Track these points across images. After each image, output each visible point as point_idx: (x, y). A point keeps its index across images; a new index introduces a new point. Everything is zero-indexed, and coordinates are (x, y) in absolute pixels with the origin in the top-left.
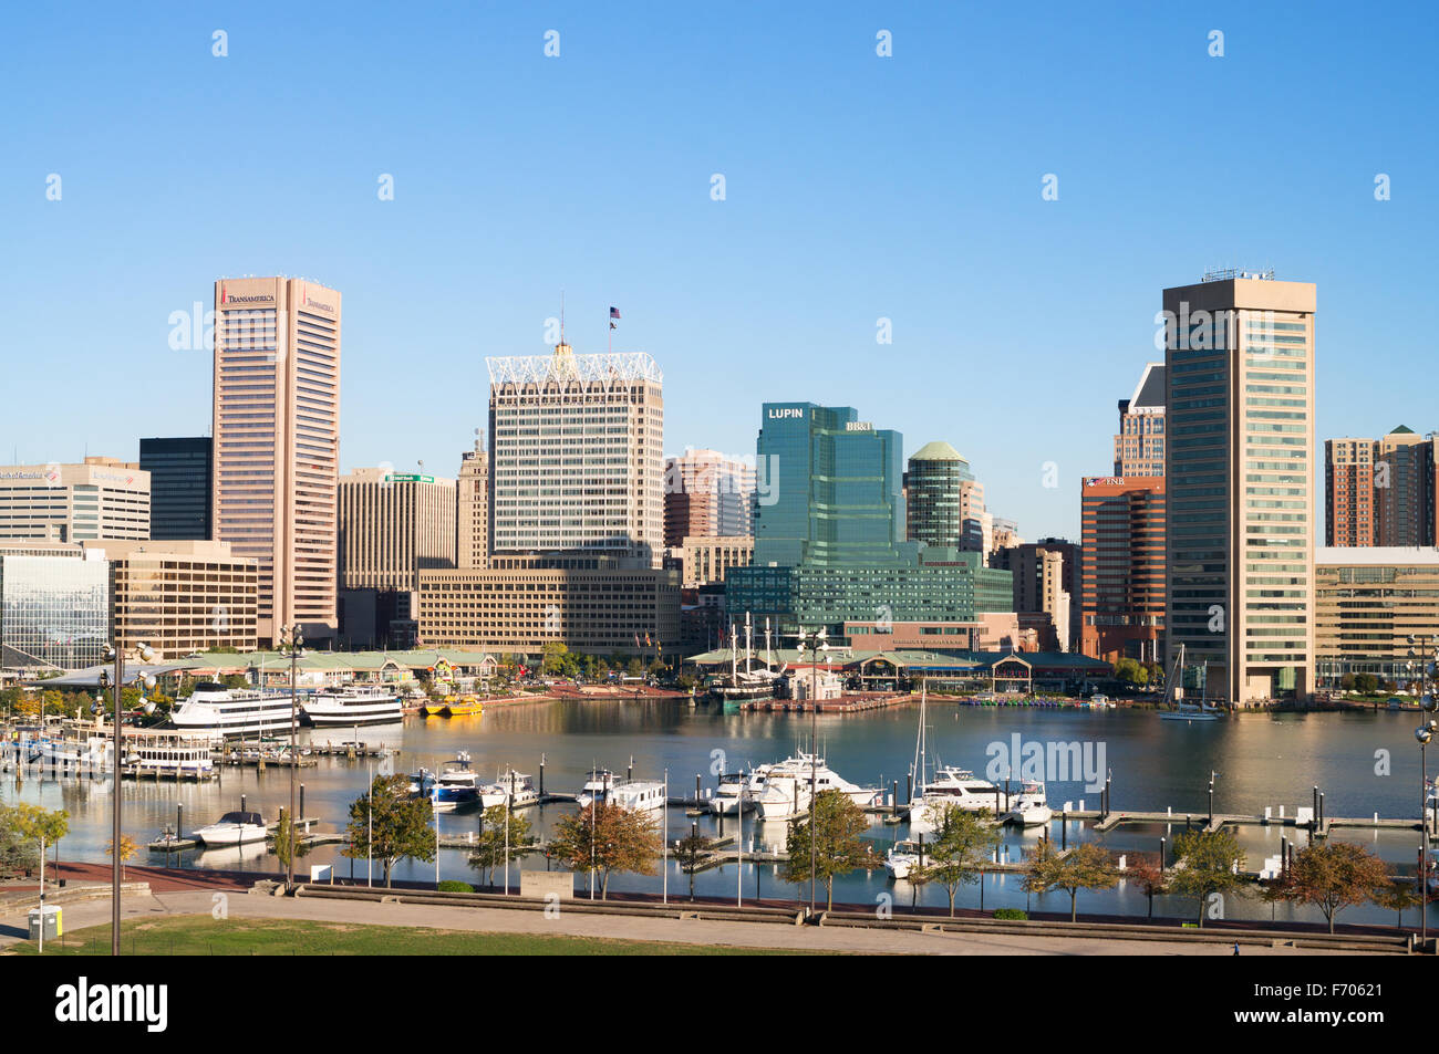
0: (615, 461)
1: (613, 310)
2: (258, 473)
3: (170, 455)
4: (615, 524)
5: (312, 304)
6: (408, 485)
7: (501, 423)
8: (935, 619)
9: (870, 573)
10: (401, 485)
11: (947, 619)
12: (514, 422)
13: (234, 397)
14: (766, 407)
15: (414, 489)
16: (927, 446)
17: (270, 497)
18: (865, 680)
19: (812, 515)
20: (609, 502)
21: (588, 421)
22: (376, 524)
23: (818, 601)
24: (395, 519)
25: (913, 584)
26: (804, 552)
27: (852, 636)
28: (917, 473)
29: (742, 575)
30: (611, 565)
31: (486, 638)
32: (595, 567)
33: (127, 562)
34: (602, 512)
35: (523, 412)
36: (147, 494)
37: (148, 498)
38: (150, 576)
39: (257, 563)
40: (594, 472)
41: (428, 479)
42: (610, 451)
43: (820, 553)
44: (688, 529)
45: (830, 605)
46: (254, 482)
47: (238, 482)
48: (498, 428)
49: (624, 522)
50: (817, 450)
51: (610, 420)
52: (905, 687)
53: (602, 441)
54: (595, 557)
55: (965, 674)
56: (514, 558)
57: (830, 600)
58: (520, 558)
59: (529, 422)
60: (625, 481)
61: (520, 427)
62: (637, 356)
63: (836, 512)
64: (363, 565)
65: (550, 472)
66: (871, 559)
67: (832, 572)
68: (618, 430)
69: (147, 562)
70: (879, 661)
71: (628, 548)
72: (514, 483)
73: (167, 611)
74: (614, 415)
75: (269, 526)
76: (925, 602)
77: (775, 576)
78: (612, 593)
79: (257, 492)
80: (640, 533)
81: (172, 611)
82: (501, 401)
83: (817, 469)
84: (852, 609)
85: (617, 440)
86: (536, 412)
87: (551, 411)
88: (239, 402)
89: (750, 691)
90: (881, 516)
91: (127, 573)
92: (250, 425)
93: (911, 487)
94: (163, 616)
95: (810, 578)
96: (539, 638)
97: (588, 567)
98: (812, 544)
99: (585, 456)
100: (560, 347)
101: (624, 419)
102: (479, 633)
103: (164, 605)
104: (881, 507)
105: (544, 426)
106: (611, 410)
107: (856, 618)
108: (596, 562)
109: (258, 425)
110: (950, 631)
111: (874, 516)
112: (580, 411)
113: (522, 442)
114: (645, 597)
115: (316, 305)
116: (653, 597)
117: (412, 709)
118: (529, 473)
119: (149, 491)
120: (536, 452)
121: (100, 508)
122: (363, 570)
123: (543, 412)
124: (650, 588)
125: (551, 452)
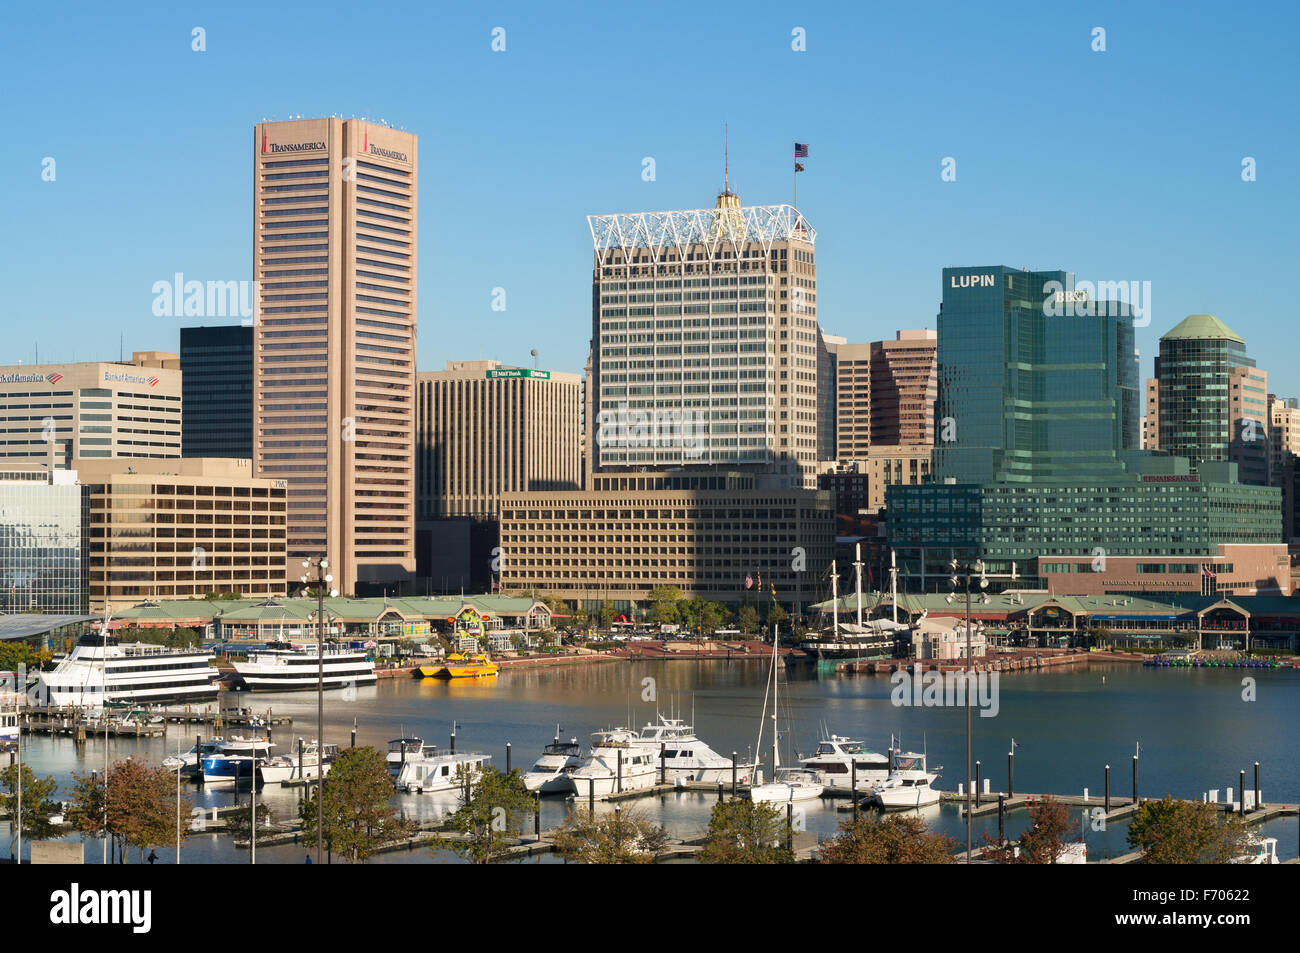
0: (750, 348)
1: (798, 147)
2: (308, 370)
3: (218, 349)
4: (750, 429)
5: (375, 151)
6: (515, 382)
7: (607, 300)
8: (1157, 552)
9: (1072, 491)
10: (507, 383)
11: (1173, 552)
12: (622, 299)
13: (279, 273)
14: (948, 273)
15: (522, 387)
16: (1185, 320)
17: (323, 401)
18: (1034, 634)
19: (1007, 415)
20: (743, 402)
21: (715, 295)
22: (475, 433)
23: (1005, 529)
24: (499, 427)
25: (1128, 505)
26: (997, 465)
27: (1049, 575)
28: (1172, 358)
29: (906, 496)
30: (744, 484)
31: (583, 581)
32: (722, 487)
33: (110, 486)
34: (734, 415)
35: (633, 286)
36: (178, 399)
37: (178, 405)
38: (138, 504)
39: (286, 486)
40: (724, 362)
41: (543, 375)
42: (744, 334)
43: (1020, 466)
44: (898, 436)
45: (1020, 534)
46: (303, 382)
47: (285, 383)
48: (603, 307)
49: (762, 428)
50: (1015, 328)
51: (744, 294)
52: (1082, 642)
53: (733, 322)
54: (721, 474)
55: (1164, 625)
56: (620, 476)
57: (1021, 528)
58: (628, 476)
59: (642, 298)
60: (762, 374)
61: (630, 306)
62: (778, 210)
63: (1045, 411)
64: (460, 487)
65: (668, 364)
66: (1087, 472)
67: (1023, 490)
68: (754, 307)
69: (135, 485)
70: (1051, 608)
71: (767, 461)
72: (623, 378)
73: (161, 547)
74: (748, 287)
75: (322, 438)
76: (1144, 529)
77: (949, 496)
78: (741, 520)
79: (307, 395)
80: (784, 442)
81: (169, 548)
82: (607, 272)
83: (1015, 354)
84: (1049, 540)
85: (753, 321)
86: (650, 285)
87: (669, 284)
88: (284, 280)
89: (855, 647)
90: (1100, 416)
91: (109, 501)
92: (298, 309)
93: (1164, 376)
94: (156, 554)
95: (995, 499)
96: (650, 580)
97: (713, 487)
98: (1007, 453)
99: (712, 342)
100: (723, 199)
101: (762, 293)
102: (575, 574)
103: (156, 540)
104: (1101, 404)
105: (660, 304)
106: (744, 281)
107: (1054, 552)
108: (723, 479)
109: (309, 309)
110: (1176, 568)
111: (1092, 416)
112: (705, 283)
113: (633, 325)
114: (783, 526)
115: (383, 153)
116: (793, 526)
117: (403, 670)
118: (641, 365)
119: (180, 395)
120: (650, 338)
121: (114, 418)
122: (460, 493)
123: (660, 285)
124: (791, 514)
125: (670, 337)
